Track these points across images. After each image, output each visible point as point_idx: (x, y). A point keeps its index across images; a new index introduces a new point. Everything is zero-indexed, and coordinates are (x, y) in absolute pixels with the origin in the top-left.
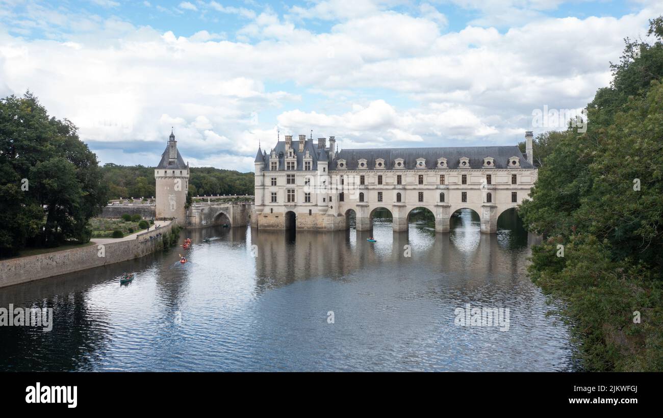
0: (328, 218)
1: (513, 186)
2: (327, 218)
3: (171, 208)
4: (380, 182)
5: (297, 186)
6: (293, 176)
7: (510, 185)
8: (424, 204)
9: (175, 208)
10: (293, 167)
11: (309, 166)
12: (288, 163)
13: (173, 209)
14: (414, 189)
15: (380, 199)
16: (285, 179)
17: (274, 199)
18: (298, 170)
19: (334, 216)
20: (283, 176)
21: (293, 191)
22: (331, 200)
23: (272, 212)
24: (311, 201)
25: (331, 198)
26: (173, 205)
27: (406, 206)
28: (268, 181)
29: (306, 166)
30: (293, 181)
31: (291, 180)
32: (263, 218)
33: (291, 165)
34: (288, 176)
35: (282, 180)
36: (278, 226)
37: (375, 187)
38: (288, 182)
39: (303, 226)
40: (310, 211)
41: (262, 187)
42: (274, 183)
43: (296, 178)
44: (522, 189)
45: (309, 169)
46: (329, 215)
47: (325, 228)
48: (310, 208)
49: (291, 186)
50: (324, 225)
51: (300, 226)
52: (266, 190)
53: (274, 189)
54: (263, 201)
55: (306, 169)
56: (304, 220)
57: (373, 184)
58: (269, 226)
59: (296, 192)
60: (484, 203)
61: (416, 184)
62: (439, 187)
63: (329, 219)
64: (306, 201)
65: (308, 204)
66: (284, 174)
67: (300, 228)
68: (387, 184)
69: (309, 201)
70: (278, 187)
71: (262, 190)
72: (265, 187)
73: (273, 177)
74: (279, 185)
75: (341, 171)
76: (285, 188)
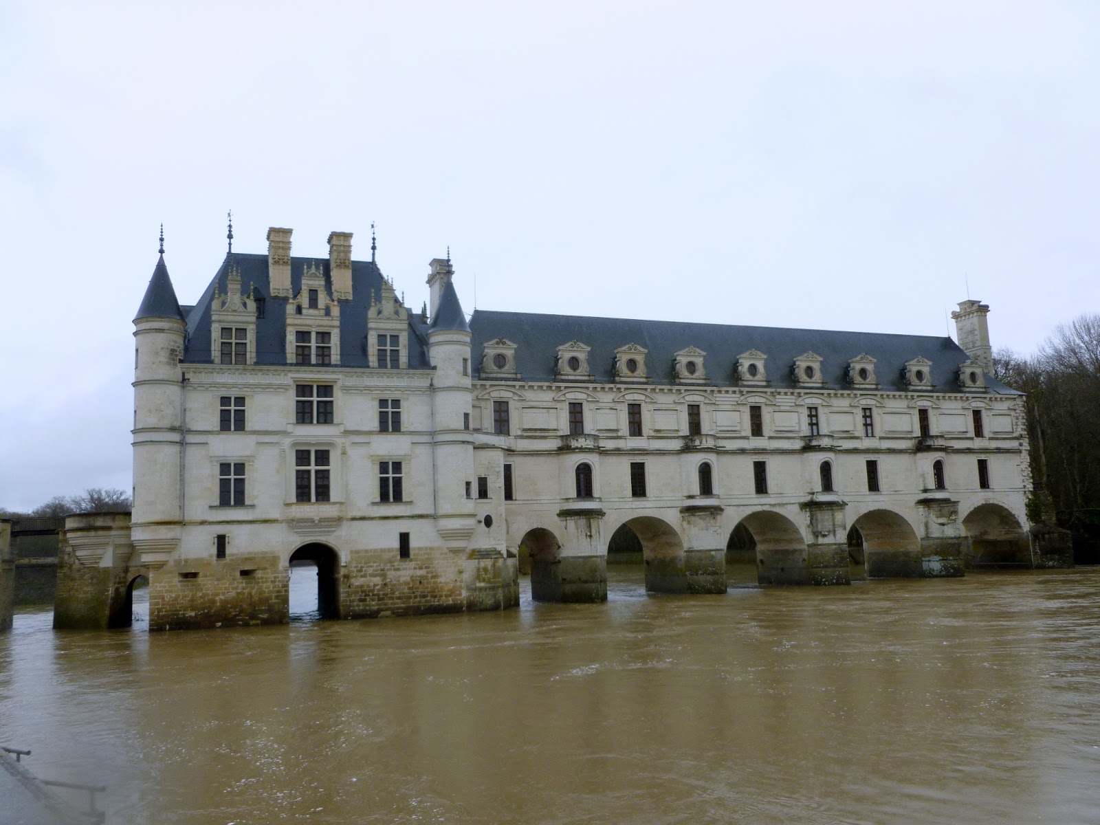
1: (978, 443)
4: (636, 428)
5: (347, 433)
6: (325, 388)
7: (971, 439)
8: (773, 501)
10: (324, 352)
11: (395, 353)
12: (303, 336)
14: (743, 451)
15: (639, 488)
16: (289, 401)
17: (232, 491)
18: (346, 363)
19: (500, 554)
20: (280, 387)
21: (323, 457)
22: (483, 494)
23: (221, 553)
24: (405, 498)
25: (483, 482)
27: (722, 510)
28: (203, 410)
29: (382, 353)
30: (326, 414)
31: (314, 406)
32: (178, 581)
33: (313, 344)
34: (303, 389)
35: (271, 408)
37: (620, 444)
38: (303, 414)
39: (373, 606)
40: (404, 538)
41: (176, 437)
42: (232, 418)
43: (336, 397)
44: (999, 451)
45: (395, 364)
48: (403, 526)
49: (314, 433)
51: (358, 607)
52: (192, 452)
53: (232, 446)
55: (382, 363)
56: (378, 580)
57: (613, 434)
58: (206, 619)
59: (334, 457)
60: (925, 491)
61: (743, 434)
62: (814, 443)
64: (384, 498)
65: (392, 509)
66: (289, 378)
68: (659, 435)
69: (398, 497)
70: (253, 439)
71: (177, 448)
72: (190, 438)
73: (226, 394)
74: (257, 428)
75: (503, 383)
76: (287, 441)
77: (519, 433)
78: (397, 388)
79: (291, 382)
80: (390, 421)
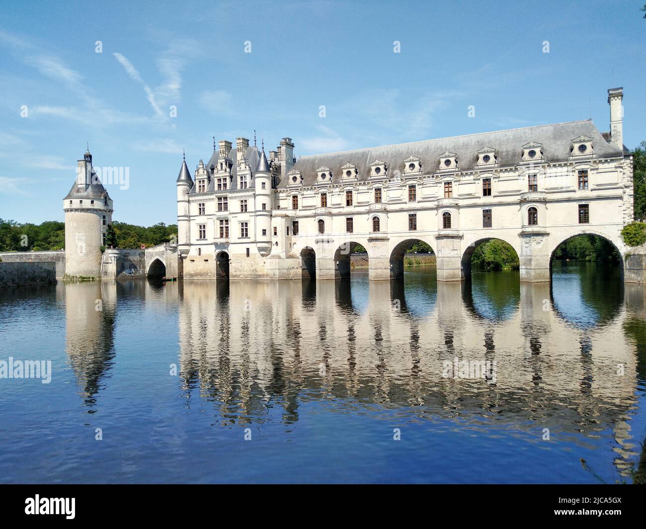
0: (271, 260)
1: (580, 194)
2: (269, 260)
3: (79, 251)
4: (349, 203)
5: (231, 213)
6: (226, 198)
7: (575, 191)
8: (419, 234)
9: (84, 251)
10: (225, 185)
11: (246, 182)
12: (219, 180)
13: (81, 252)
14: (402, 210)
15: (350, 228)
16: (215, 203)
17: (202, 234)
18: (231, 189)
19: (280, 258)
20: (212, 199)
21: (227, 221)
22: (275, 233)
23: (200, 254)
25: (275, 229)
26: (81, 247)
27: (388, 239)
28: (194, 209)
30: (226, 207)
31: (223, 205)
32: (190, 262)
33: (222, 183)
34: (220, 199)
35: (211, 206)
36: (207, 274)
37: (341, 210)
38: (220, 209)
39: (238, 273)
40: (248, 250)
41: (187, 218)
42: (202, 211)
43: (229, 201)
44: (599, 198)
46: (273, 257)
47: (267, 275)
48: (248, 246)
49: (223, 214)
50: (265, 272)
51: (234, 273)
52: (192, 222)
53: (202, 220)
54: (189, 237)
55: (242, 187)
56: (240, 264)
58: (196, 275)
59: (230, 222)
60: (523, 226)
61: (404, 201)
62: (440, 203)
63: (272, 262)
64: (242, 236)
65: (245, 240)
67: (234, 276)
68: (360, 205)
69: (247, 236)
70: (206, 217)
71: (187, 222)
72: (191, 218)
73: (200, 203)
74: (207, 214)
75: (294, 188)
76: (215, 217)
77: (301, 208)
78: (245, 196)
79: (215, 197)
80: (244, 208)
